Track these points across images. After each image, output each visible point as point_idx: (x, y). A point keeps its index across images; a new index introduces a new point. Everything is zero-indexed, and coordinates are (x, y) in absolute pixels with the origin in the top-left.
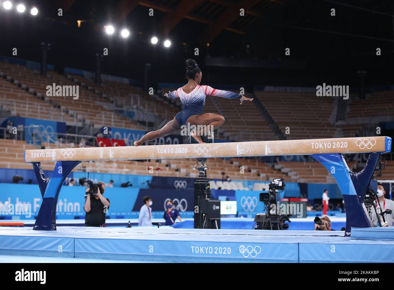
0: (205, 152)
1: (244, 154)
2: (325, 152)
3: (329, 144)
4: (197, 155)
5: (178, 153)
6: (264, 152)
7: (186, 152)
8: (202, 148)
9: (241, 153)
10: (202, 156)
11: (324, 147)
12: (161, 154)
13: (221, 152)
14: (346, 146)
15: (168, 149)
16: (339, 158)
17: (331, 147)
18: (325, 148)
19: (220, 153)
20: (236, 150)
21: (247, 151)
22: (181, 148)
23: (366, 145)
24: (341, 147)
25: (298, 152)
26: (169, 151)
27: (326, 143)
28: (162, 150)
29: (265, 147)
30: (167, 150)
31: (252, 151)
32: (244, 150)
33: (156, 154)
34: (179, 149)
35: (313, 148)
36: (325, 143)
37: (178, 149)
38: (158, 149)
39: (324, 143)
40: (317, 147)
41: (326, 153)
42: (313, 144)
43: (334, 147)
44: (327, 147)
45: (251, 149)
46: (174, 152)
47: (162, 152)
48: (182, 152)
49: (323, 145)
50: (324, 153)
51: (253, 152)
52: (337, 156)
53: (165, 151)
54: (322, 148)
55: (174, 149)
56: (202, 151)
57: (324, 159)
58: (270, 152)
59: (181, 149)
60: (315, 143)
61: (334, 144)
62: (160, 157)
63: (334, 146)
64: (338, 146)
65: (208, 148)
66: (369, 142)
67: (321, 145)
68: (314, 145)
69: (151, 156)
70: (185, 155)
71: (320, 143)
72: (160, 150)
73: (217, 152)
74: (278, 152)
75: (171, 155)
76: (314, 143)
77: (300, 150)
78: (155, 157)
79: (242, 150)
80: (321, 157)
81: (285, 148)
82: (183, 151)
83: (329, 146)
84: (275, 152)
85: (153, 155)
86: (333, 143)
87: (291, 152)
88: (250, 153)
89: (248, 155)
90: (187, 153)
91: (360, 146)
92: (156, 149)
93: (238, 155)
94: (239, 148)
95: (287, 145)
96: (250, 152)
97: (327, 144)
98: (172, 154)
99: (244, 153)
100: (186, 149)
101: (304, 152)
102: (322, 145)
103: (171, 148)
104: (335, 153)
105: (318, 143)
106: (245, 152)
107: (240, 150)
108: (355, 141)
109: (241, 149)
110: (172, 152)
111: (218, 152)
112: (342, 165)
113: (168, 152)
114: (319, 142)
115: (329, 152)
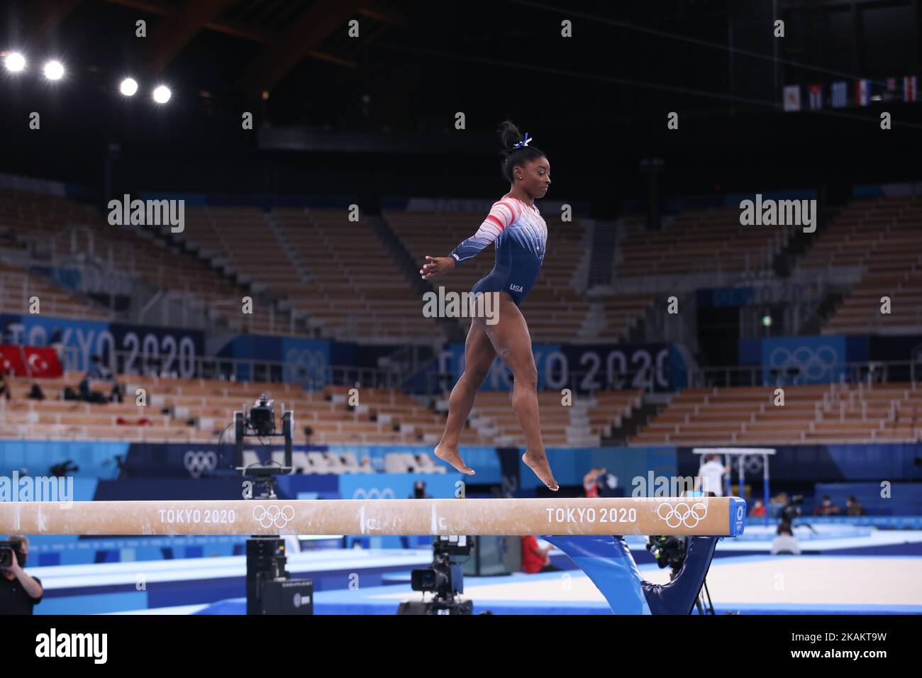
0: (281, 522)
1: (378, 531)
2: (581, 532)
3: (591, 512)
4: (259, 529)
5: (212, 523)
6: (429, 526)
7: (232, 520)
8: (273, 511)
9: (372, 528)
10: (272, 531)
11: (578, 519)
12: (169, 524)
13: (321, 524)
14: (633, 518)
15: (186, 511)
16: (615, 547)
17: (595, 520)
18: (582, 521)
19: (318, 525)
20: (359, 519)
21: (386, 524)
22: (220, 511)
23: (682, 519)
24: (621, 521)
25: (514, 529)
26: (189, 516)
27: (584, 509)
28: (171, 514)
29: (431, 515)
30: (184, 515)
31: (397, 524)
32: (377, 520)
33: (155, 525)
34: (215, 513)
35: (550, 521)
36: (582, 511)
37: (211, 514)
38: (160, 511)
39: (579, 510)
40: (560, 518)
41: (583, 534)
42: (550, 510)
43: (602, 521)
44: (585, 520)
45: (397, 519)
46: (201, 520)
47: (171, 518)
48: (222, 521)
49: (576, 514)
50: (578, 534)
51: (400, 526)
52: (610, 543)
53: (179, 516)
54: (574, 521)
55: (202, 511)
56: (273, 520)
57: (579, 549)
58: (443, 527)
59: (219, 513)
60: (556, 509)
61: (604, 512)
62: (166, 531)
63: (604, 517)
64: (614, 519)
65: (287, 511)
66: (689, 512)
67: (570, 515)
68: (554, 513)
69: (143, 527)
70: (228, 529)
71: (568, 510)
72: (165, 514)
73: (310, 524)
74: (463, 527)
75: (194, 526)
76: (552, 508)
77: (518, 524)
78: (154, 530)
79: (374, 520)
80: (570, 544)
81: (481, 519)
82: (223, 518)
83: (591, 518)
84: (456, 529)
85: (149, 525)
86: (601, 511)
87: (497, 529)
88: (393, 529)
89: (387, 532)
90: (235, 525)
91: (667, 519)
92: (155, 511)
93: (363, 532)
94: (365, 514)
95: (486, 512)
96: (394, 525)
97: (586, 513)
98: (198, 524)
99: (379, 529)
100: (232, 513)
101: (529, 530)
102: (574, 515)
103: (194, 509)
104: (605, 534)
105: (564, 508)
106: (381, 525)
107: (368, 521)
108: (654, 507)
109: (371, 518)
110: (197, 520)
111: (312, 522)
112: (624, 566)
113: (186, 520)
114: (567, 506)
115: (591, 531)
